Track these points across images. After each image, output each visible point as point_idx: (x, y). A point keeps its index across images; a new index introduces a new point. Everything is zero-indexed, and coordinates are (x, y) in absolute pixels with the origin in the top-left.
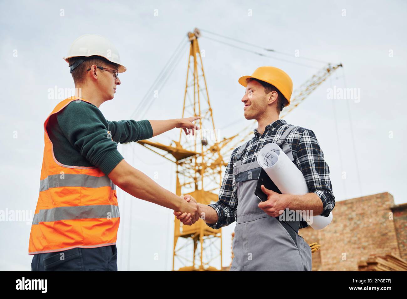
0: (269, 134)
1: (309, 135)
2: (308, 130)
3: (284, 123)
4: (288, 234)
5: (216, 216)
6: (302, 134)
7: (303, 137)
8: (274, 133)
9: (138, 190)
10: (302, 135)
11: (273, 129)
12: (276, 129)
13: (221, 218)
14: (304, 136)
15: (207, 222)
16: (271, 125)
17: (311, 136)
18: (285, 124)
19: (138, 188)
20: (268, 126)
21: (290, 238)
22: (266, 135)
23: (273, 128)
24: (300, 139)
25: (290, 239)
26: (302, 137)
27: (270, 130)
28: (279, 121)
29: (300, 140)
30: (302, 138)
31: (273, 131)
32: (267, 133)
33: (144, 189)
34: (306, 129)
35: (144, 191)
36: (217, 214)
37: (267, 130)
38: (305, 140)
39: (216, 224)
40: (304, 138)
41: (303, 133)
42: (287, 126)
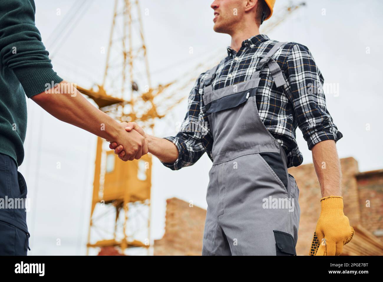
0: (247, 53)
1: (299, 50)
2: (299, 45)
3: (266, 38)
4: (274, 174)
6: (290, 50)
7: (292, 54)
8: (254, 50)
9: (62, 110)
10: (291, 52)
11: (252, 46)
12: (255, 46)
14: (293, 53)
16: (249, 40)
17: (303, 51)
18: (267, 40)
19: (61, 107)
20: (246, 41)
21: (277, 179)
22: (242, 54)
23: (251, 44)
24: (288, 56)
25: (277, 180)
26: (291, 53)
27: (248, 46)
28: (260, 36)
29: (288, 57)
30: (290, 54)
31: (252, 48)
32: (244, 51)
33: (70, 109)
34: (296, 44)
35: (70, 112)
37: (243, 46)
38: (294, 57)
39: (177, 160)
40: (293, 55)
41: (292, 49)
42: (271, 42)
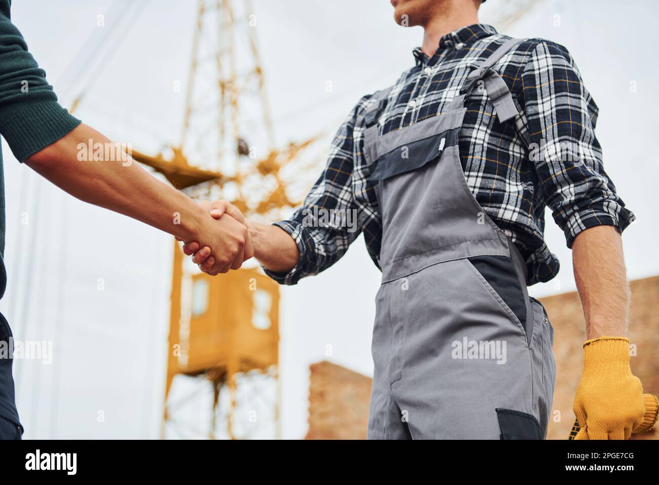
0: (448, 58)
1: (548, 52)
2: (548, 43)
3: (489, 32)
4: (497, 298)
5: (294, 252)
6: (529, 53)
7: (532, 61)
8: (461, 54)
9: (85, 180)
10: (531, 56)
11: (460, 46)
12: (465, 45)
13: (305, 255)
14: (534, 58)
15: (267, 267)
16: (453, 33)
17: (554, 54)
18: (490, 35)
19: (84, 173)
20: (447, 35)
21: (504, 307)
22: (439, 61)
23: (458, 43)
24: (524, 65)
25: (502, 309)
26: (531, 59)
27: (452, 47)
29: (523, 67)
30: (529, 62)
31: (458, 49)
32: (442, 55)
33: (102, 178)
34: (542, 41)
35: (101, 183)
36: (297, 245)
37: (442, 47)
38: (536, 67)
39: (294, 270)
40: (535, 64)
41: (534, 51)
42: (496, 38)
